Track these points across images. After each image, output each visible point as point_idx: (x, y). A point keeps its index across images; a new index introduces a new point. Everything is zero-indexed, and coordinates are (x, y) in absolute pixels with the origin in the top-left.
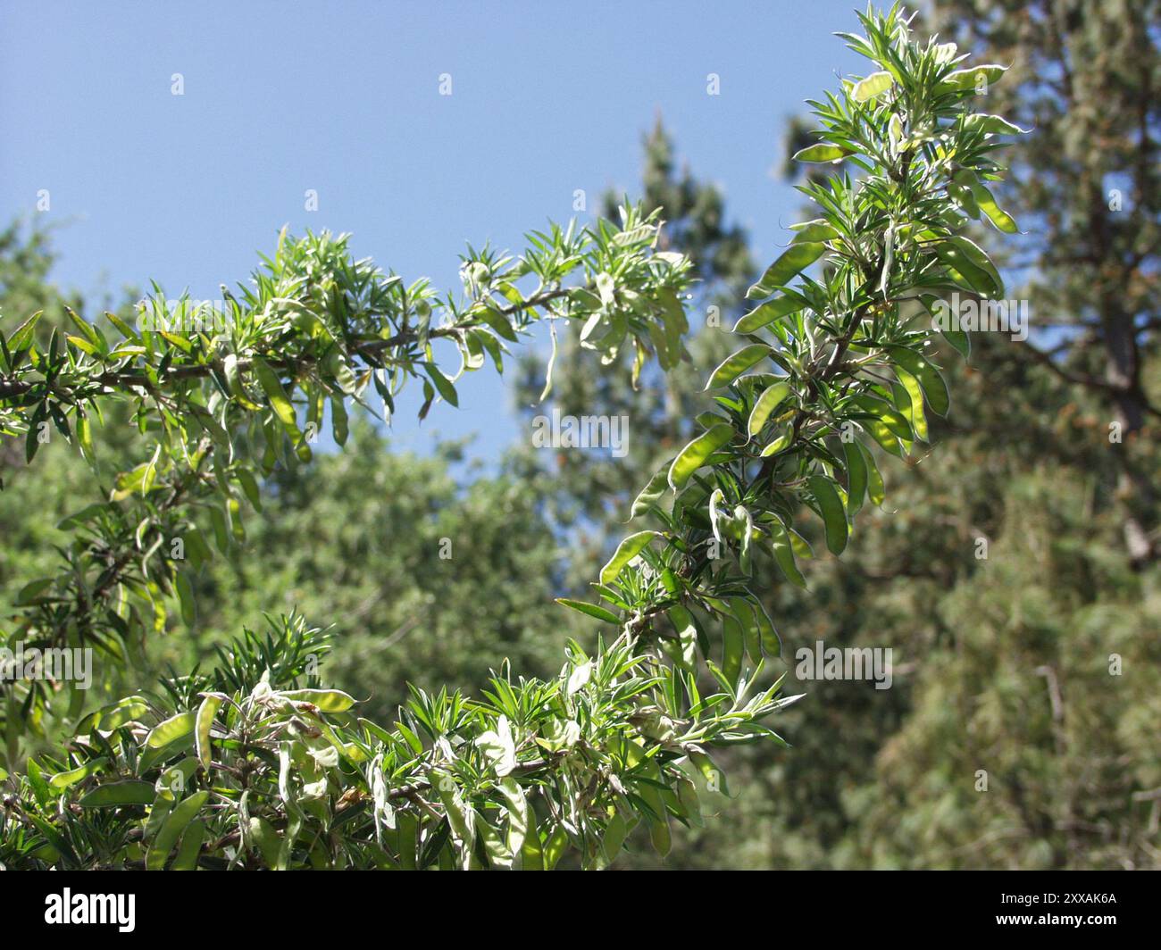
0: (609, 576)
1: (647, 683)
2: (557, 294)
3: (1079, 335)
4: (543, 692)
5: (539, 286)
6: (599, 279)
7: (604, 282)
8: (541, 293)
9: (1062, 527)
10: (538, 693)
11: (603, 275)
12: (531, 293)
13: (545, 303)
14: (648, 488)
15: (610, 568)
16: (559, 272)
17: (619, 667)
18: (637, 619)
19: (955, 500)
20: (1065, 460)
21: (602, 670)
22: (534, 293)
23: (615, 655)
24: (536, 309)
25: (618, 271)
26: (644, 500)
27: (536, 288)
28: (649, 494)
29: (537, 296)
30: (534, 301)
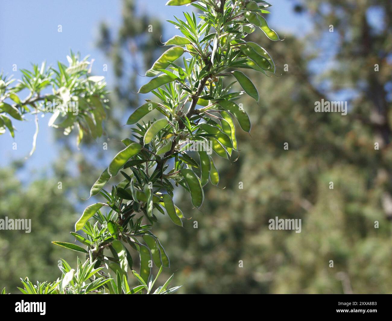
0: (79, 227)
1: (104, 282)
2: (39, 99)
3: (356, 95)
4: (49, 288)
5: (29, 95)
6: (61, 90)
7: (64, 91)
8: (31, 98)
9: (348, 198)
10: (47, 288)
11: (63, 88)
12: (26, 97)
13: (32, 104)
14: (99, 181)
15: (80, 222)
16: (39, 87)
17: (88, 274)
18: (95, 249)
19: (293, 184)
20: (350, 162)
21: (80, 276)
22: (27, 98)
23: (86, 267)
24: (28, 107)
25: (71, 86)
26: (96, 187)
27: (28, 95)
28: (99, 183)
29: (29, 99)
30: (27, 102)
